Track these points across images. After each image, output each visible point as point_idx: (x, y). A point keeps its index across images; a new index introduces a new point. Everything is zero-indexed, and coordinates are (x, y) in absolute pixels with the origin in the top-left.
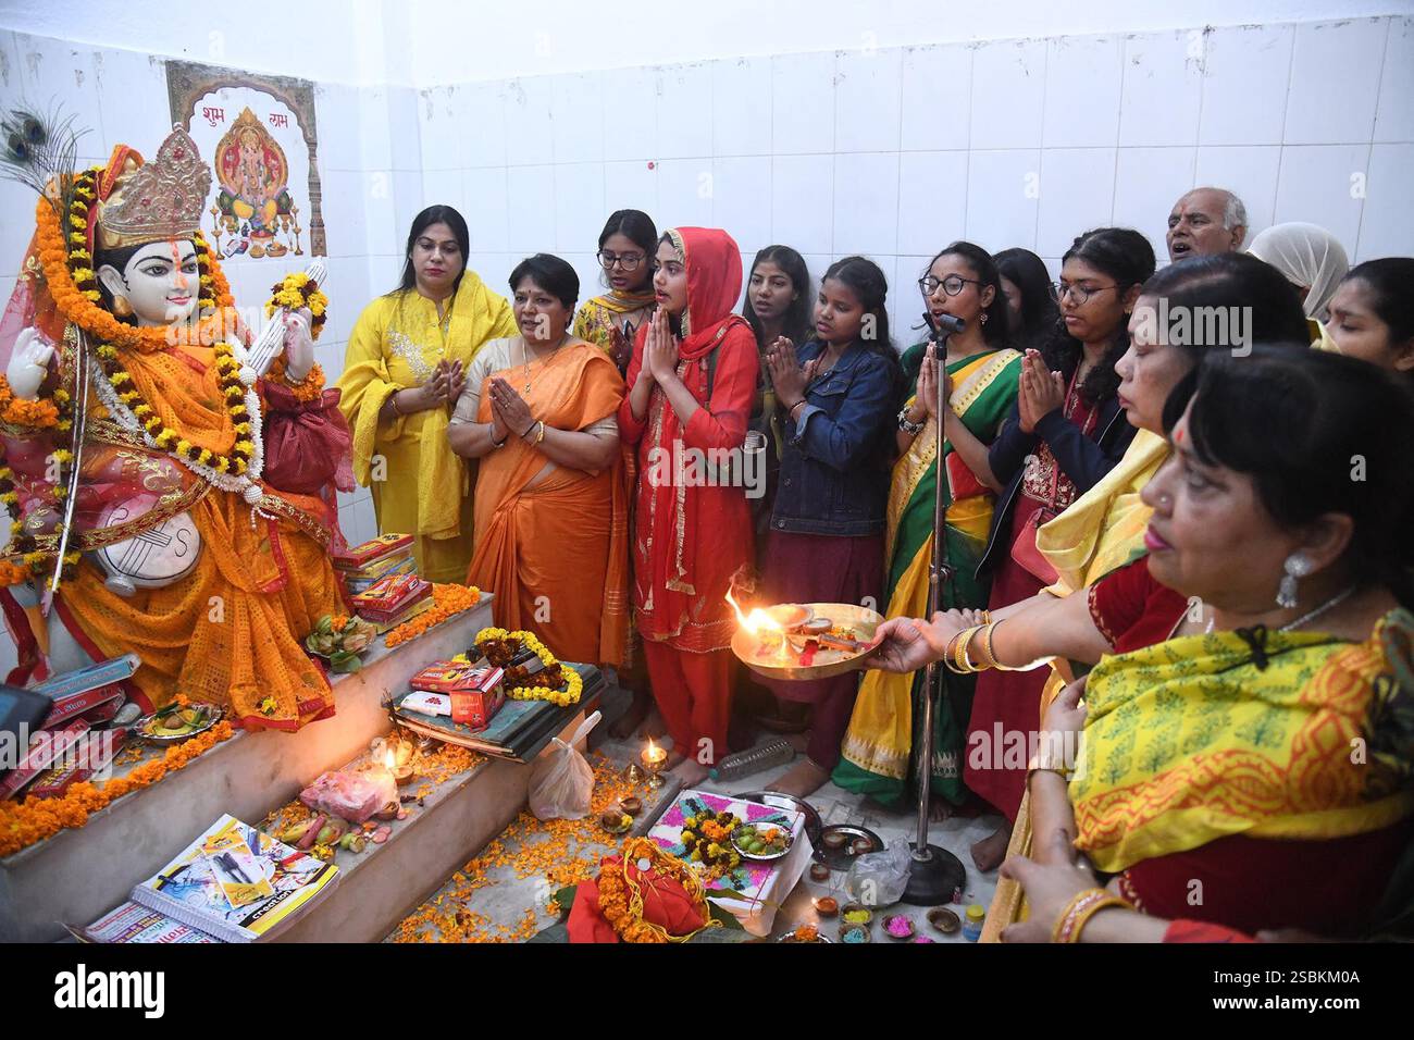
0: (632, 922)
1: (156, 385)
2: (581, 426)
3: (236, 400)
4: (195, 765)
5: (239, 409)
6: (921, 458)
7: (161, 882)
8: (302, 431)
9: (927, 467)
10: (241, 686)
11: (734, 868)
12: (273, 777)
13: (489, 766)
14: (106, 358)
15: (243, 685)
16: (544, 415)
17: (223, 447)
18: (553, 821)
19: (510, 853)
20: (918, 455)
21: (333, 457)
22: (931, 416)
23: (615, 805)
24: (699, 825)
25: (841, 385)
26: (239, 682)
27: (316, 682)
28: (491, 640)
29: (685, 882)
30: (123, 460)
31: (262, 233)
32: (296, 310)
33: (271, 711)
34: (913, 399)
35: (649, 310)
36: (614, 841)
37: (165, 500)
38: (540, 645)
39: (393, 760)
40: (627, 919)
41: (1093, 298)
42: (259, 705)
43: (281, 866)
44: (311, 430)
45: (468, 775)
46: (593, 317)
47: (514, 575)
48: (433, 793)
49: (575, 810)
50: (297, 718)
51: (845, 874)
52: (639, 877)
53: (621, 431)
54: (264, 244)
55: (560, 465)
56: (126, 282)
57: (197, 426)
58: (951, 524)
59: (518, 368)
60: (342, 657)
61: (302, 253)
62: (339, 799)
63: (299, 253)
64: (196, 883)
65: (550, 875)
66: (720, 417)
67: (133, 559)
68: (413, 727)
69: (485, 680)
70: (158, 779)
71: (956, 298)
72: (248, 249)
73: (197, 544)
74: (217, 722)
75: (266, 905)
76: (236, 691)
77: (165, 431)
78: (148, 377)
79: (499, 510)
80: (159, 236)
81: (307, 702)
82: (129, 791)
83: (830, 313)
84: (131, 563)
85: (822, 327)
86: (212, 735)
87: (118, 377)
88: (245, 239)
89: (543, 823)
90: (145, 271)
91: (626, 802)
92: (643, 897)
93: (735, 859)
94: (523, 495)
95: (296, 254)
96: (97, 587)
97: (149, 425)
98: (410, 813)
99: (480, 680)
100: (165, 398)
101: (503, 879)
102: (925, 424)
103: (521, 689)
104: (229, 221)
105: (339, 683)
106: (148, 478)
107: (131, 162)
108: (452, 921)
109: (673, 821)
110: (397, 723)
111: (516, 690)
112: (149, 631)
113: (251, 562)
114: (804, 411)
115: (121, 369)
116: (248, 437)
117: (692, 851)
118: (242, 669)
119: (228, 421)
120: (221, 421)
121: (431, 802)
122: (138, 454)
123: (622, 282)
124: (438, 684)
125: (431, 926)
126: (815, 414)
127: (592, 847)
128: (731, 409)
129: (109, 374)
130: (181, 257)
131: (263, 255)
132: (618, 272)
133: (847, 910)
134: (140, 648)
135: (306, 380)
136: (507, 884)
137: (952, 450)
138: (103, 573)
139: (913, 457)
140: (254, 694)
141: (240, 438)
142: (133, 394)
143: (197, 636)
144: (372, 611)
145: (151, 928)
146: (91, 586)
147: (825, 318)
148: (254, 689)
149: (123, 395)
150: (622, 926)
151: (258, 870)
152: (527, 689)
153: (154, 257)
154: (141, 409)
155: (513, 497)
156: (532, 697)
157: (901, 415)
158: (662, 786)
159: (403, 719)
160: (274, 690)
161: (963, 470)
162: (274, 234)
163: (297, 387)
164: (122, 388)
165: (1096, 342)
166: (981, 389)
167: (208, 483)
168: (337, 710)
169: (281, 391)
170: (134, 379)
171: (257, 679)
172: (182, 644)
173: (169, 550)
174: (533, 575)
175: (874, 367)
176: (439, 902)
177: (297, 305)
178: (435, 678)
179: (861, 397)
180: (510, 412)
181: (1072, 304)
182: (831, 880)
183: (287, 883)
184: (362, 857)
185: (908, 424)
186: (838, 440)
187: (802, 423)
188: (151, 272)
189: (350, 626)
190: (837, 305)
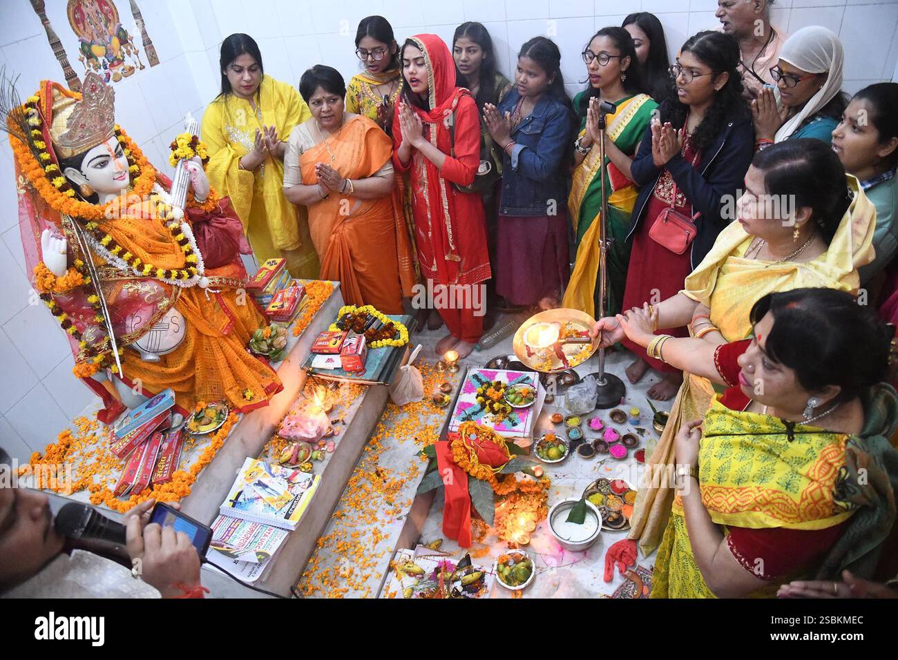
0: (473, 466)
1: (127, 236)
2: (372, 173)
3: (177, 231)
4: (226, 441)
5: (180, 237)
6: (590, 169)
7: (232, 503)
8: (215, 229)
9: (594, 174)
10: (231, 389)
11: (509, 413)
12: (261, 428)
13: (369, 391)
14: (93, 231)
15: (232, 388)
16: (348, 173)
17: (180, 264)
18: (406, 405)
19: (390, 429)
20: (589, 166)
21: (236, 240)
22: (595, 142)
23: (437, 390)
24: (484, 391)
25: (537, 128)
26: (229, 387)
27: (269, 373)
28: (348, 314)
29: (494, 438)
30: (127, 289)
31: (115, 62)
32: (191, 160)
33: (252, 398)
34: (584, 131)
35: (396, 82)
36: (443, 411)
37: (161, 306)
38: (378, 312)
39: (319, 399)
40: (471, 465)
41: (696, 79)
42: (245, 397)
43: (289, 480)
44: (221, 229)
45: (361, 399)
46: (360, 91)
47: (351, 268)
48: (348, 413)
49: (418, 396)
50: (266, 398)
51: (563, 397)
52: (472, 444)
53: (396, 168)
54: (118, 70)
55: (363, 200)
56: (85, 175)
57: (160, 253)
58: (610, 204)
59: (321, 144)
60: (275, 353)
61: (144, 67)
62: (302, 434)
63: (142, 67)
64: (251, 500)
65: (416, 439)
66: (462, 160)
67: (153, 342)
68: (322, 377)
69: (358, 346)
70: (213, 456)
71: (605, 67)
72: (111, 78)
73: (183, 321)
74: (229, 415)
75: (292, 505)
76: (229, 392)
77: (146, 266)
78: (122, 234)
79: (333, 233)
80: (96, 142)
81: (268, 387)
82: (202, 468)
83: (525, 79)
84: (152, 345)
85: (522, 88)
86: (229, 423)
87: (107, 240)
88: (107, 71)
89: (401, 407)
90: (95, 167)
91: (442, 386)
92: (476, 453)
93: (509, 409)
94: (346, 221)
95: (141, 69)
96: (138, 361)
97: (135, 265)
98: (340, 430)
99: (355, 347)
100: (136, 243)
101: (392, 445)
102: (591, 148)
103: (375, 342)
104: (93, 63)
105: (279, 368)
106: (146, 298)
107: (56, 92)
108: (375, 476)
109: (470, 390)
110: (312, 378)
111: (372, 343)
112: (172, 375)
113: (213, 320)
114: (516, 149)
115: (104, 234)
116: (190, 252)
117: (485, 408)
118: (228, 380)
119: (176, 245)
120: (173, 247)
121: (348, 422)
122: (134, 283)
123: (375, 68)
124: (328, 349)
125: (364, 480)
126: (522, 151)
127: (432, 417)
128: (470, 153)
129: (100, 240)
130: (113, 151)
131: (121, 79)
132: (372, 62)
133: (567, 419)
134: (170, 385)
135: (208, 199)
136: (394, 448)
137: (610, 161)
138: (137, 353)
139: (585, 167)
140: (239, 390)
141: (187, 254)
142: (118, 248)
143: (198, 369)
144: (279, 316)
145: (238, 528)
146: (133, 362)
147: (522, 82)
148: (238, 388)
149: (113, 251)
150: (468, 469)
151: (279, 486)
152: (378, 341)
153: (97, 157)
154: (128, 255)
155: (341, 224)
156: (383, 346)
157: (577, 143)
158: (458, 371)
159: (315, 374)
160: (248, 386)
161: (617, 172)
162: (123, 60)
163: (203, 204)
164: (110, 246)
165: (698, 104)
166: (625, 124)
167: (179, 287)
168: (284, 385)
169: (197, 213)
170: (115, 239)
171: (237, 381)
172: (191, 375)
173: (170, 331)
174: (362, 266)
175: (558, 115)
176: (363, 465)
177: (191, 156)
178: (326, 346)
179: (552, 136)
180: (331, 182)
181: (683, 82)
182: (556, 402)
183: (297, 490)
184: (326, 462)
185: (581, 149)
186: (540, 166)
187: (515, 158)
188: (99, 166)
189: (274, 333)
190: (529, 73)
